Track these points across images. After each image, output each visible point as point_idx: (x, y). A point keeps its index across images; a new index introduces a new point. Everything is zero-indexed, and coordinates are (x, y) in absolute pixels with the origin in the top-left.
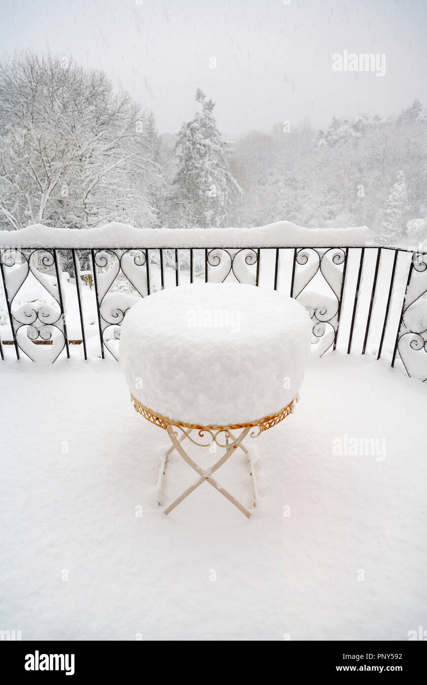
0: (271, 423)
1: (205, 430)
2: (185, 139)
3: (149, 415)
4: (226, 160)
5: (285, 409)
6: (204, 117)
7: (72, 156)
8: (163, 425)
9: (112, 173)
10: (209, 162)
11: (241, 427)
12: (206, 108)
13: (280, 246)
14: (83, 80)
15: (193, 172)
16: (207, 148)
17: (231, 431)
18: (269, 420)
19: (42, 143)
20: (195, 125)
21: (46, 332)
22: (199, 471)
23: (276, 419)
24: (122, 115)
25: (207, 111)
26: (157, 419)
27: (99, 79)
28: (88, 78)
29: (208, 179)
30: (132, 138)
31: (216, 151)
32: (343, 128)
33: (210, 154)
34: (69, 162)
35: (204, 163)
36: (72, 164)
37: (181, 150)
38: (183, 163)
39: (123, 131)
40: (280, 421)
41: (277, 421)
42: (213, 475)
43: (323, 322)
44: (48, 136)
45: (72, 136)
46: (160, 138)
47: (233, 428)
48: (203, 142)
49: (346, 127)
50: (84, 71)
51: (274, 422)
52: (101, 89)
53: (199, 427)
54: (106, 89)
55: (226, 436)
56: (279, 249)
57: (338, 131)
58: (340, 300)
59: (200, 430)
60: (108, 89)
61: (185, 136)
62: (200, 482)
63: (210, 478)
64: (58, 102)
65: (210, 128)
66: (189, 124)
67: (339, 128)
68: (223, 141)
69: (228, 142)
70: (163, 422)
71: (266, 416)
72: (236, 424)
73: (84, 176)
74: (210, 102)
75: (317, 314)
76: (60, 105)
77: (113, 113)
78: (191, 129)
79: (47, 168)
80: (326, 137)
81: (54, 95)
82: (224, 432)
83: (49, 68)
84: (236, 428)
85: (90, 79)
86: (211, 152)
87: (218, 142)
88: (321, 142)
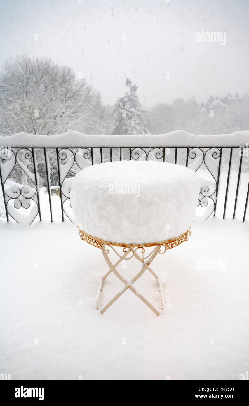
0: (173, 245)
1: (127, 247)
2: (119, 108)
3: (90, 239)
4: (144, 121)
5: (182, 236)
6: (130, 95)
7: (50, 116)
8: (99, 245)
9: (74, 127)
10: (134, 122)
11: (152, 245)
12: (132, 90)
13: (178, 146)
14: (58, 73)
15: (124, 128)
16: (132, 113)
17: (145, 248)
18: (171, 242)
19: (31, 109)
20: (125, 99)
21: (26, 203)
22: (125, 282)
23: (176, 242)
24: (81, 93)
25: (133, 92)
26: (95, 241)
27: (67, 72)
28: (61, 71)
29: (133, 132)
30: (87, 107)
31: (138, 115)
32: (216, 102)
33: (135, 117)
34: (48, 120)
35: (131, 122)
36: (50, 121)
37: (117, 115)
38: (118, 122)
39: (81, 102)
40: (179, 244)
41: (177, 244)
42: (133, 284)
43: (206, 197)
44: (35, 104)
45: (50, 104)
46: (104, 108)
47: (147, 246)
48: (130, 110)
49: (218, 101)
50: (58, 67)
51: (174, 244)
52: (68, 78)
53: (123, 245)
54: (71, 77)
55: (142, 252)
56: (177, 148)
57: (213, 103)
58: (217, 182)
59: (124, 247)
60: (73, 77)
61: (119, 106)
62: (125, 290)
63: (131, 287)
64: (42, 85)
65: (135, 101)
66: (121, 100)
67: (213, 101)
68: (143, 109)
69: (145, 110)
70: (99, 243)
71: (169, 239)
72: (149, 242)
73: (57, 128)
74: (135, 86)
75: (203, 192)
76: (44, 87)
77: (75, 92)
78: (123, 102)
79: (34, 124)
80: (206, 107)
81: (40, 81)
82: (141, 249)
83: (37, 66)
84: (149, 246)
85: (62, 72)
86: (135, 116)
87: (139, 110)
88: (203, 110)
